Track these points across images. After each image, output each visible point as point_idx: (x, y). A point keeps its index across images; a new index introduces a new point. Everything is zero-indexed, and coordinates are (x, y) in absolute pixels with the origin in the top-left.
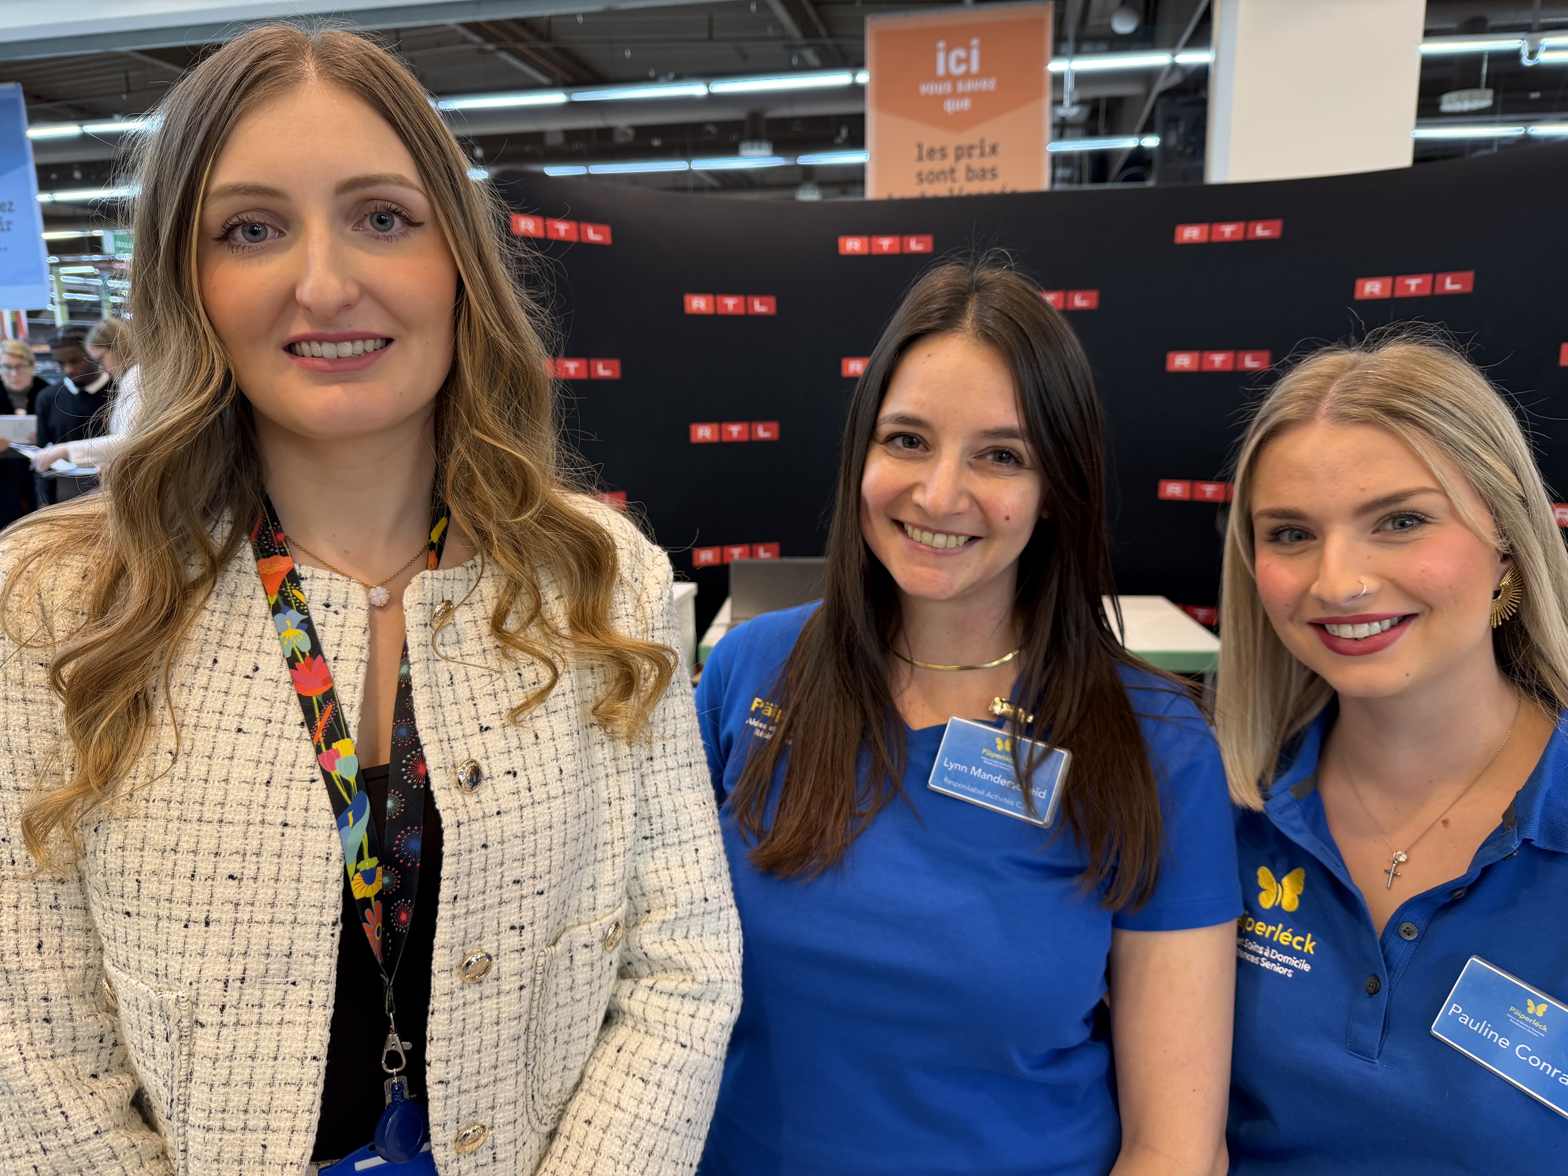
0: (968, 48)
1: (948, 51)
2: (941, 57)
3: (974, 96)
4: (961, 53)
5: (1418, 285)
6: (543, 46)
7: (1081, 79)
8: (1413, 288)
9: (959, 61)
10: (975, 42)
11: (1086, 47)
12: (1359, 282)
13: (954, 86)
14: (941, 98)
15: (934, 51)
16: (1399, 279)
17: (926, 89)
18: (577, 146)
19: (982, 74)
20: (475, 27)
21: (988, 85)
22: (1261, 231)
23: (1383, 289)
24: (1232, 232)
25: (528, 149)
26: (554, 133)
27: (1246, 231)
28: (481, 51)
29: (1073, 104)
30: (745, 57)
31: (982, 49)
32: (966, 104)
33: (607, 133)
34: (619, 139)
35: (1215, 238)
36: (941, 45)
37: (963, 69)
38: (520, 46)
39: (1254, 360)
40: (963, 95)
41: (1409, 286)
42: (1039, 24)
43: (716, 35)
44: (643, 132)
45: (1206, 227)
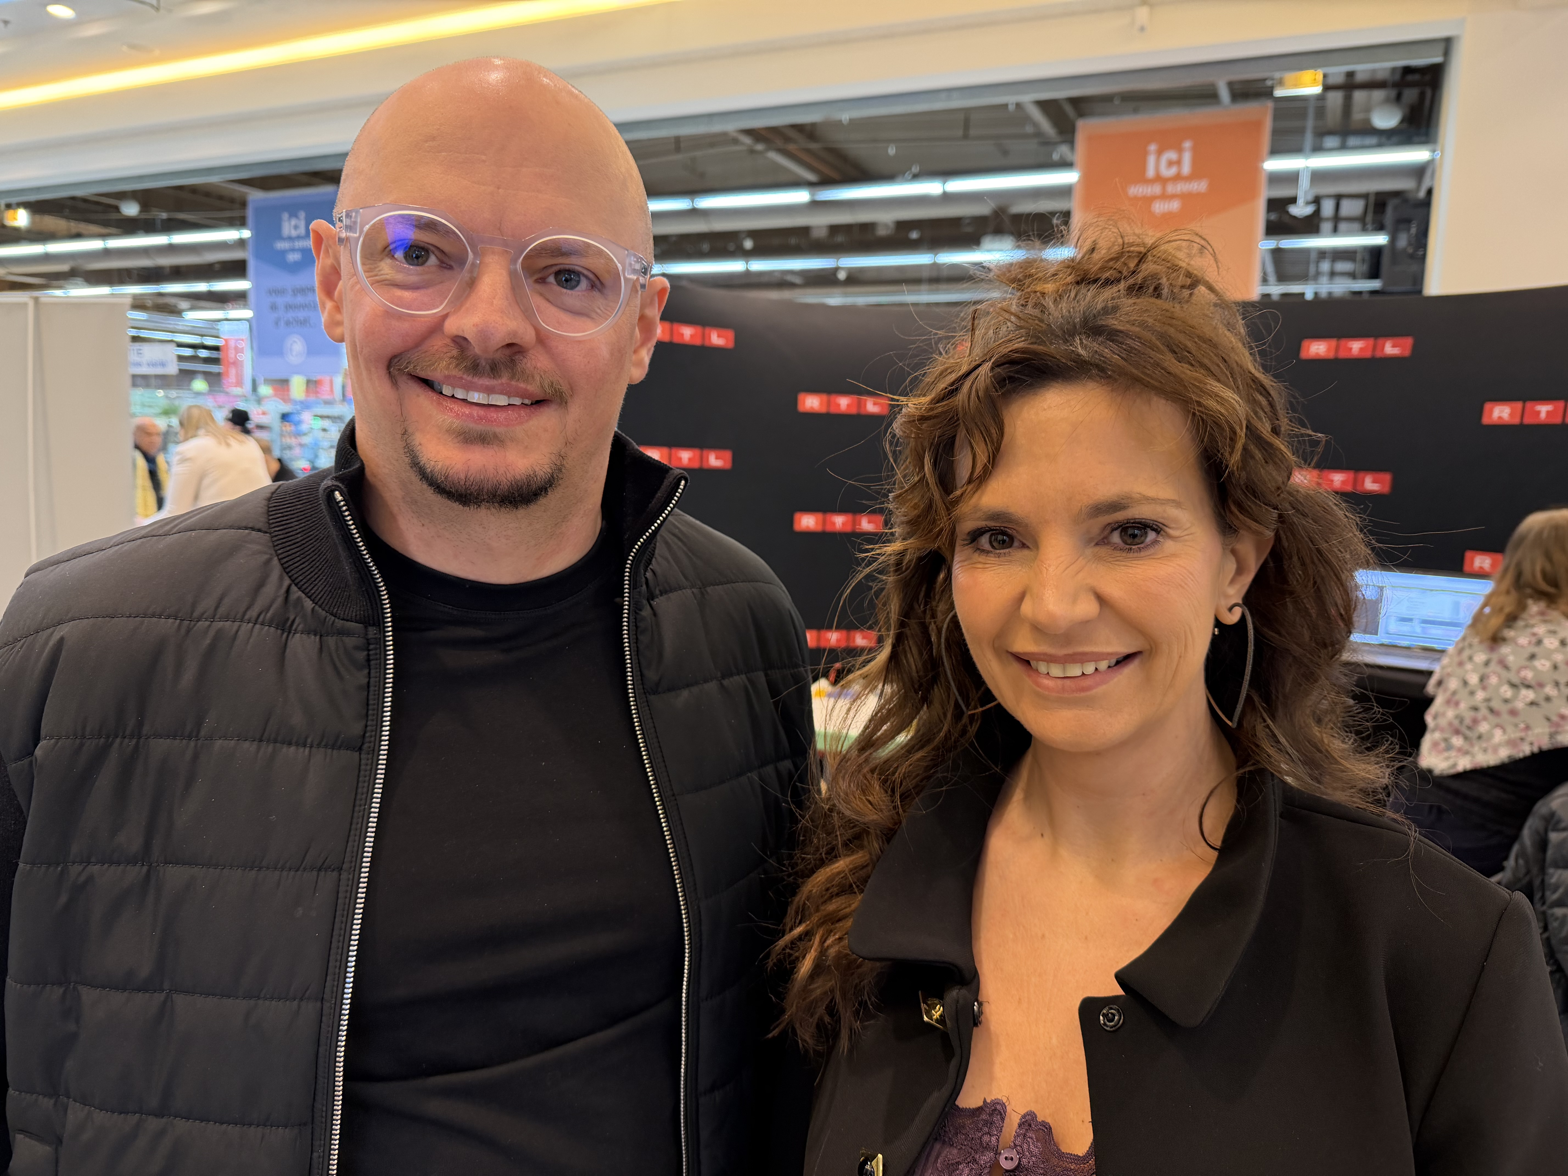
0: (1180, 150)
1: (1160, 153)
2: (1151, 160)
3: (1185, 197)
4: (1172, 155)
5: (1548, 412)
6: (813, 146)
7: (1318, 176)
8: (1543, 415)
9: (1170, 164)
10: (1187, 144)
11: (1352, 141)
12: (1487, 406)
13: (1164, 188)
14: (1149, 200)
15: (1145, 154)
16: (1529, 404)
17: (1136, 190)
18: (840, 239)
19: (1194, 176)
20: (749, 132)
21: (1200, 186)
22: (1390, 349)
23: (1511, 415)
24: (1361, 349)
25: (793, 241)
26: (819, 227)
27: (1374, 348)
28: (752, 152)
29: (1308, 203)
30: (1005, 153)
31: (1195, 150)
32: (1174, 206)
33: (867, 228)
34: (881, 232)
35: (1342, 355)
36: (1153, 147)
37: (1173, 171)
38: (791, 147)
39: (1374, 482)
40: (1173, 197)
41: (1539, 413)
42: (1257, 125)
43: (972, 132)
44: (903, 226)
45: (1333, 342)
